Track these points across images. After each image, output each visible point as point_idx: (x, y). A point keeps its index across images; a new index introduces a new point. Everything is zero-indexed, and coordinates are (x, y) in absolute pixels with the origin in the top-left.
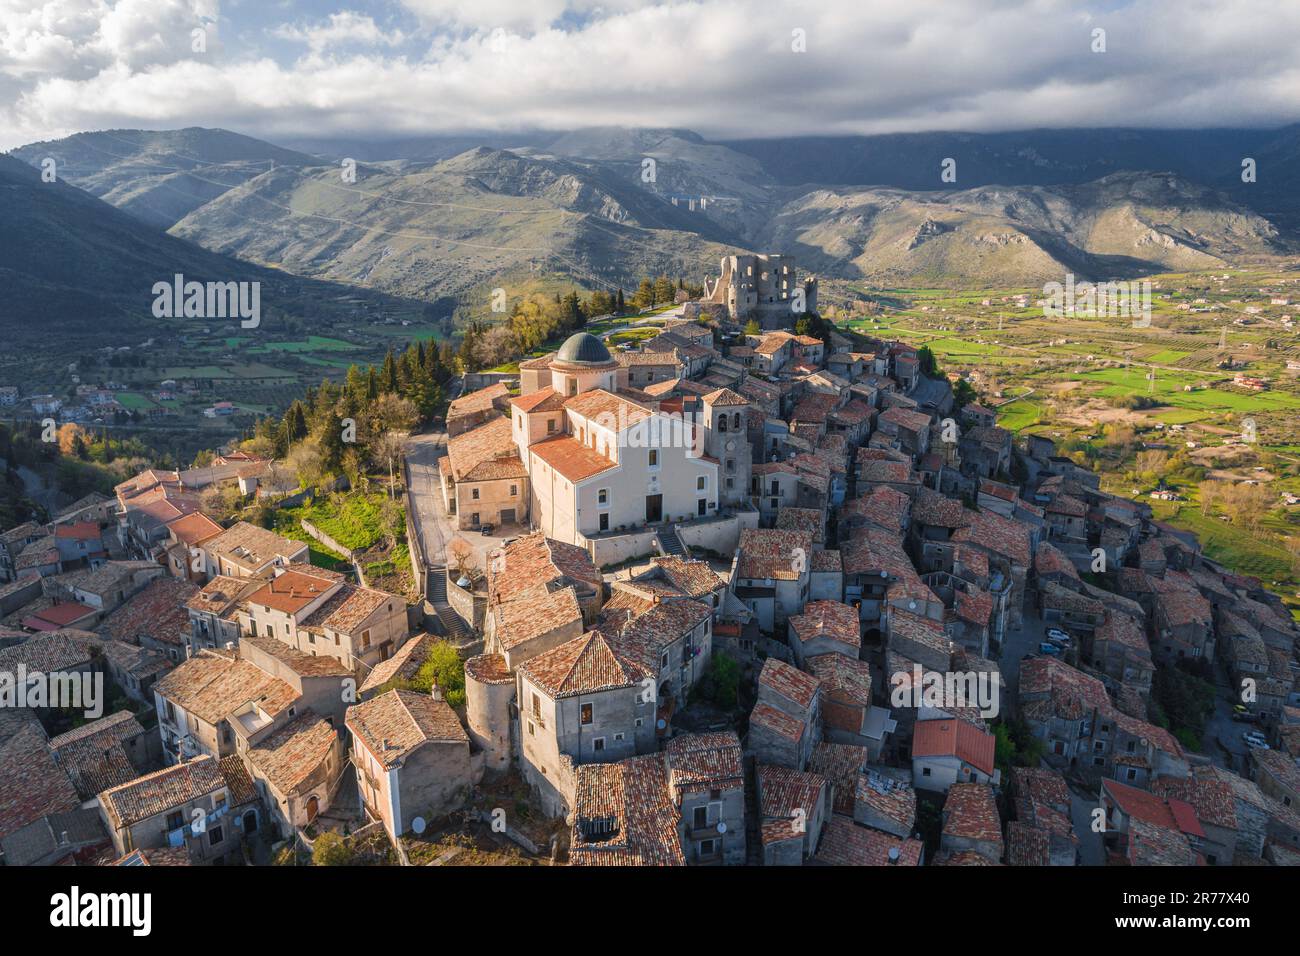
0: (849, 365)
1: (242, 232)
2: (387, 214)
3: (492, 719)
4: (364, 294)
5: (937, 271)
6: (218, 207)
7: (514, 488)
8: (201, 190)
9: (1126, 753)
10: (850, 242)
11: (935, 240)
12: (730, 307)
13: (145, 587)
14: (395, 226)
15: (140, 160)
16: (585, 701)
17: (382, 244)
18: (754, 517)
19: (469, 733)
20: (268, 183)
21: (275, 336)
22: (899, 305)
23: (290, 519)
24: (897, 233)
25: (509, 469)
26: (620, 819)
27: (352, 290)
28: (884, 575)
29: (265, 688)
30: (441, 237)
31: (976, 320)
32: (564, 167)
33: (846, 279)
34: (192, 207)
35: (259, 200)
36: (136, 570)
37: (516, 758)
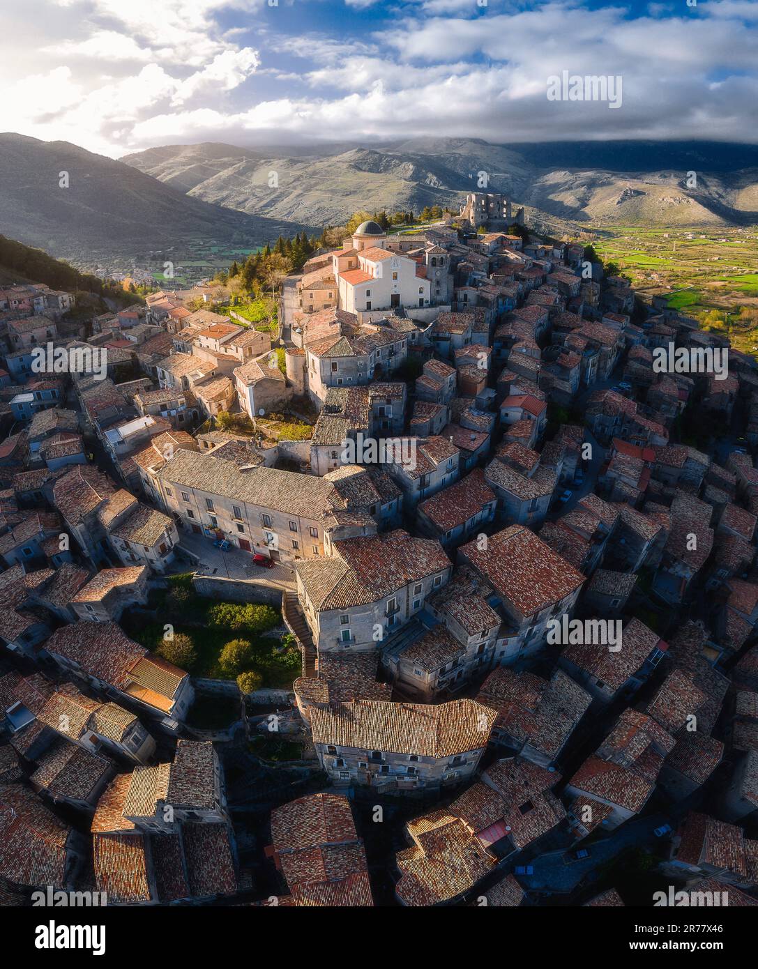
0: (536, 251)
1: (225, 193)
2: (304, 183)
3: (296, 372)
4: (288, 225)
5: (635, 216)
6: (213, 181)
7: (331, 294)
8: (206, 172)
9: (637, 434)
10: (579, 199)
11: (633, 199)
12: (471, 220)
13: (156, 335)
14: (309, 189)
15: (178, 159)
16: (333, 361)
17: (300, 199)
18: (448, 308)
19: (286, 377)
20: (241, 168)
21: (237, 246)
22: (610, 235)
23: (225, 311)
24: (609, 195)
25: (329, 285)
26: (343, 407)
27: (282, 223)
28: (513, 337)
29: (203, 365)
30: (333, 195)
31: (659, 245)
32: (404, 158)
33: (576, 220)
34: (201, 181)
35: (236, 177)
36: (152, 328)
37: (307, 390)
